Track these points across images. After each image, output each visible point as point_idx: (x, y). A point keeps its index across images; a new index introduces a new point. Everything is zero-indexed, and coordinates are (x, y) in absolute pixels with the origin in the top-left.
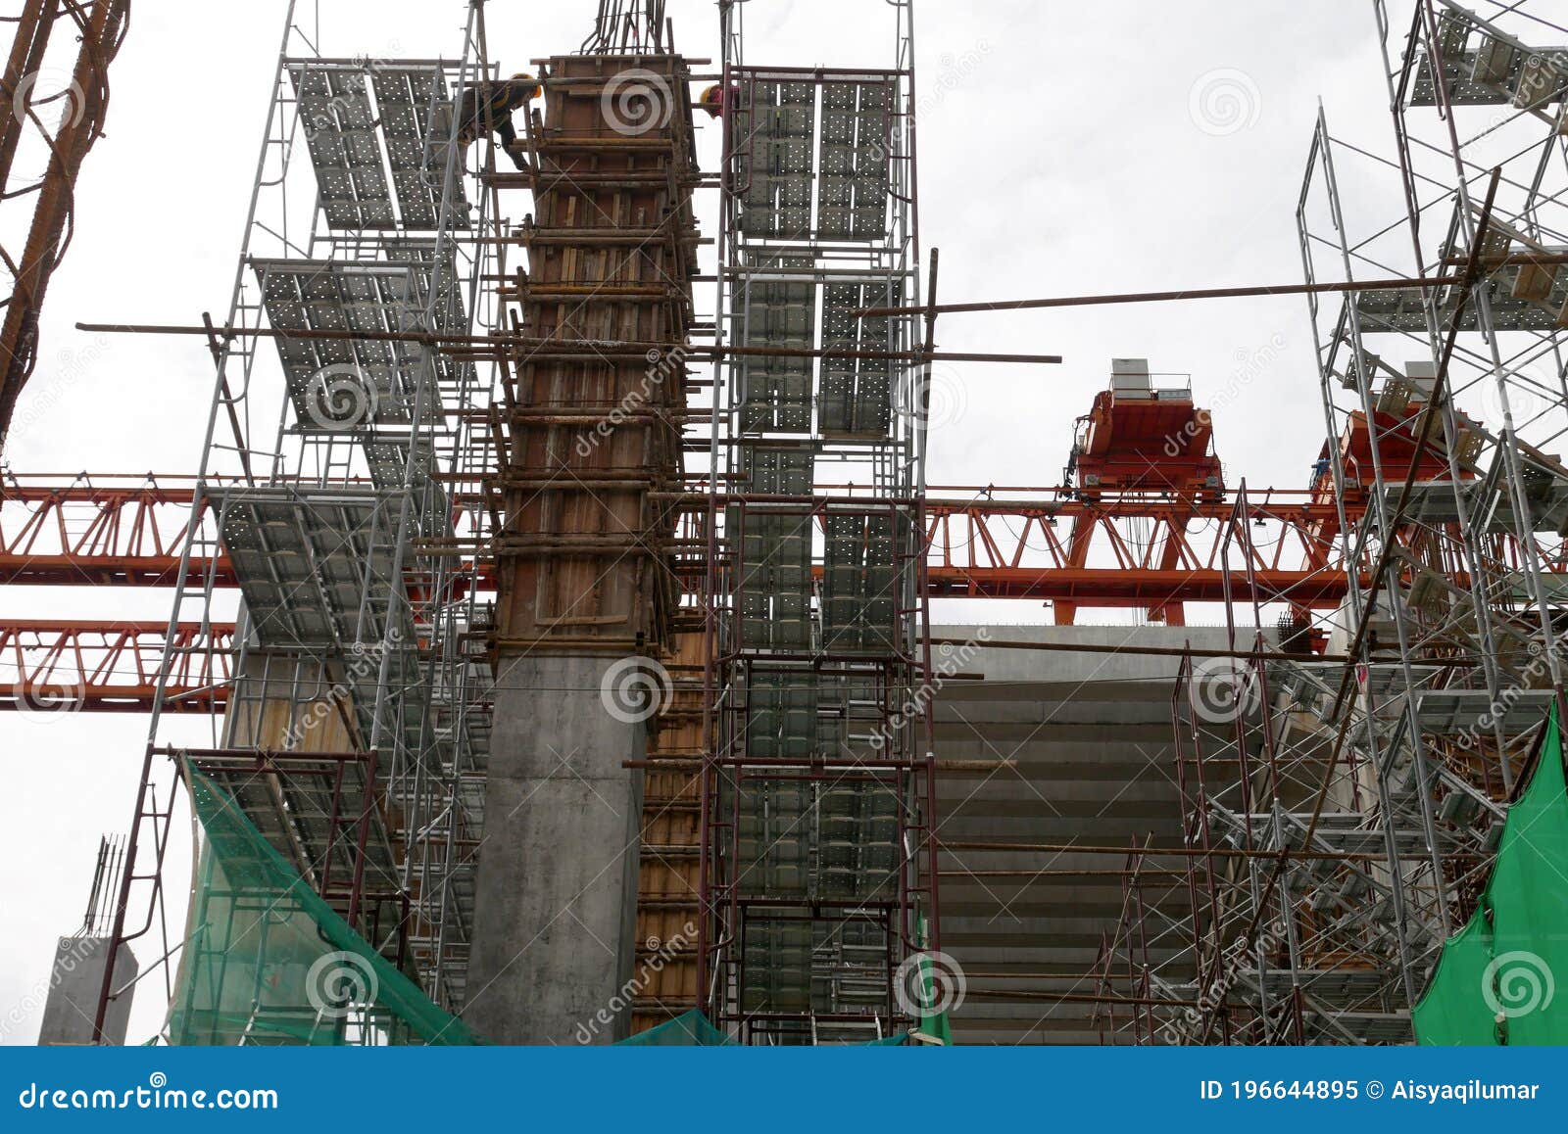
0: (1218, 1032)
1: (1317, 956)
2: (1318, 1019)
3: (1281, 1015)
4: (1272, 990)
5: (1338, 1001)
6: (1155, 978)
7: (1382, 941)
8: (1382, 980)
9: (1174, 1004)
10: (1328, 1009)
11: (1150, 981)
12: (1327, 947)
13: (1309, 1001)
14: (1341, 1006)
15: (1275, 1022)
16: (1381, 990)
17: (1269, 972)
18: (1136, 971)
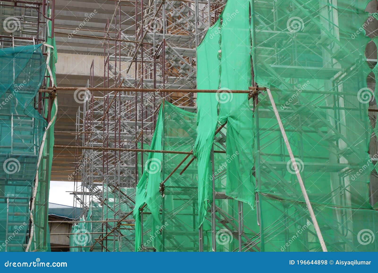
0: (140, 51)
1: (172, 30)
2: (169, 49)
3: (159, 47)
4: (157, 40)
5: (177, 44)
6: (122, 33)
7: (191, 27)
8: (190, 39)
9: (127, 41)
10: (172, 46)
11: (120, 34)
12: (175, 28)
13: (167, 43)
14: (177, 46)
15: (157, 49)
16: (190, 42)
17: (156, 34)
18: (117, 31)
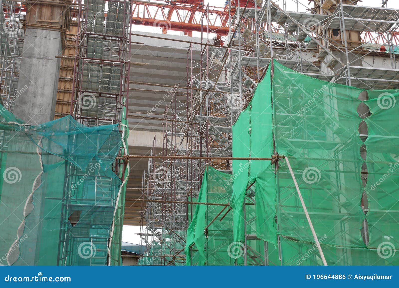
0: (190, 129)
1: (213, 114)
2: (212, 127)
3: (204, 126)
4: (203, 120)
5: (217, 124)
6: (177, 116)
7: (228, 111)
8: (227, 120)
9: (180, 122)
10: (214, 125)
11: (176, 116)
12: (216, 112)
13: (210, 123)
14: (217, 125)
15: (202, 127)
16: (226, 122)
17: (202, 116)
18: (173, 114)
